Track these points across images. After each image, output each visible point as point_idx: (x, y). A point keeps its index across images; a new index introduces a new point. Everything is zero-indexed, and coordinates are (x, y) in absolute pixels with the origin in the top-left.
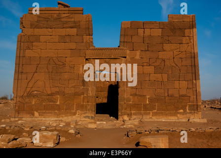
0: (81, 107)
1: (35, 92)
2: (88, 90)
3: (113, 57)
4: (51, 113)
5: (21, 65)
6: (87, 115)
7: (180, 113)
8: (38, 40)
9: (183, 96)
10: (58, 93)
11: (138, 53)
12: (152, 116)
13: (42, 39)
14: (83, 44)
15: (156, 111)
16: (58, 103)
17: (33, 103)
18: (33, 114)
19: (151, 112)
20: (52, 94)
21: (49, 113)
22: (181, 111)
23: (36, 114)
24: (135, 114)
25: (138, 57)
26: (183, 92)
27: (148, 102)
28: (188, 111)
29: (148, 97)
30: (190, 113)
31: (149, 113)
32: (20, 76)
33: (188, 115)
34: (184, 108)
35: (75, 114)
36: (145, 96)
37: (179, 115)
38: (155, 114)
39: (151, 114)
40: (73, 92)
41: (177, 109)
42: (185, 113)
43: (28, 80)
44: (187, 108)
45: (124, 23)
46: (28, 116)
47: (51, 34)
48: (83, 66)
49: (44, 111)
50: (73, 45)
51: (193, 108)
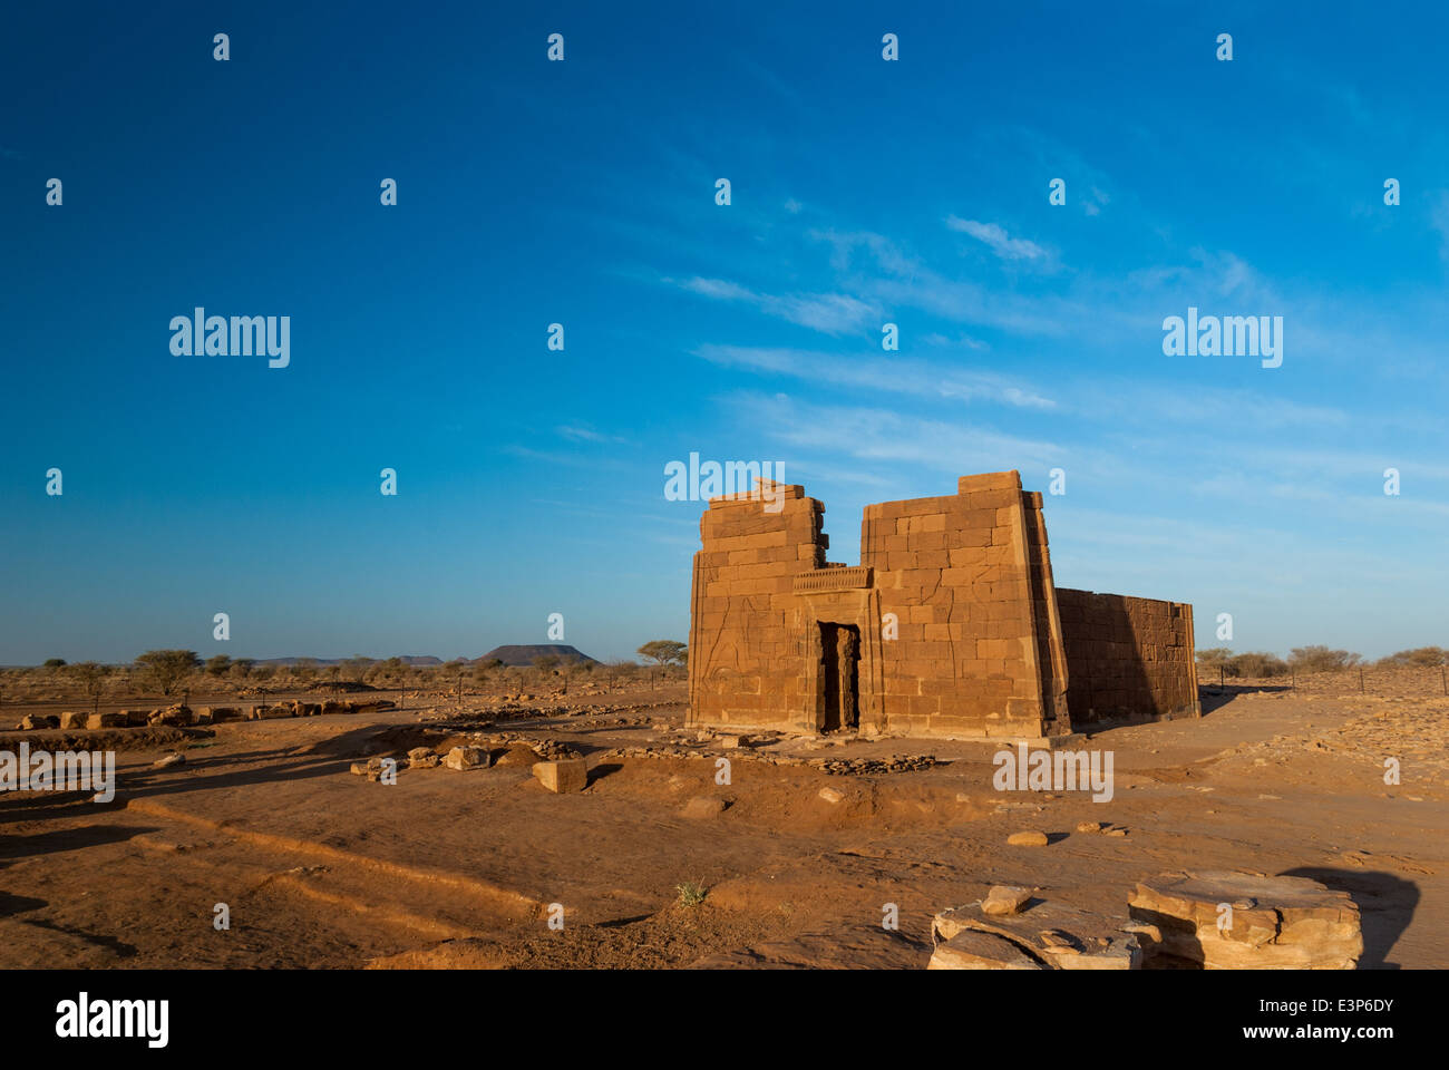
0: (795, 702)
1: (723, 670)
2: (802, 664)
3: (840, 590)
4: (747, 714)
5: (700, 615)
6: (800, 720)
7: (991, 722)
8: (726, 563)
9: (996, 677)
10: (758, 671)
11: (899, 574)
12: (931, 726)
13: (732, 559)
14: (798, 564)
15: (937, 714)
16: (759, 693)
17: (720, 693)
18: (720, 717)
19: (928, 716)
20: (749, 674)
21: (745, 713)
22: (995, 716)
23: (725, 715)
24: (895, 721)
25: (898, 586)
26: (998, 668)
27: (920, 693)
28: (1009, 716)
29: (920, 680)
30: (1015, 721)
31: (924, 720)
32: (699, 637)
33: (1009, 726)
34: (1000, 708)
35: (785, 717)
36: (914, 677)
37: (988, 727)
38: (937, 722)
39: (928, 721)
40: (782, 669)
41: (985, 709)
42: (1001, 722)
43: (712, 646)
44: (1008, 708)
45: (868, 510)
46: (713, 718)
47: (745, 547)
48: (798, 611)
49: (736, 710)
50: (780, 568)
51: (1020, 710)
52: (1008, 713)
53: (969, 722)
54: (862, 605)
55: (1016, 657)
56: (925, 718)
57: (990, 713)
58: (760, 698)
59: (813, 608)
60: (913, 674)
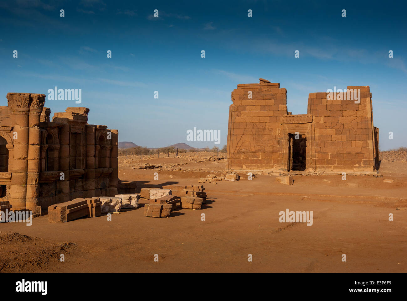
0: (277, 162)
1: (243, 150)
2: (282, 148)
3: (301, 123)
4: (255, 166)
5: (232, 129)
6: (281, 168)
7: (356, 167)
8: (245, 110)
9: (358, 153)
10: (260, 151)
11: (322, 118)
12: (333, 169)
13: (248, 108)
14: (279, 112)
15: (336, 165)
16: (260, 158)
17: (242, 158)
18: (242, 167)
19: (332, 166)
20: (256, 152)
21: (253, 166)
22: (357, 165)
23: (244, 167)
24: (319, 168)
25: (322, 122)
26: (359, 150)
27: (329, 158)
28: (362, 165)
29: (330, 154)
30: (364, 167)
31: (331, 167)
32: (232, 137)
33: (362, 169)
34: (359, 163)
35: (273, 167)
36: (328, 153)
37: (354, 169)
38: (335, 168)
39: (332, 167)
40: (271, 150)
41: (353, 163)
42: (360, 167)
43: (238, 141)
44: (362, 163)
45: (311, 95)
46: (238, 168)
47: (254, 105)
48: (279, 129)
49: (250, 165)
50: (271, 113)
51: (367, 163)
52: (362, 164)
53: (348, 167)
54: (308, 128)
55: (366, 146)
56: (331, 166)
57: (356, 164)
58: (261, 160)
59: (287, 128)
60: (327, 152)
